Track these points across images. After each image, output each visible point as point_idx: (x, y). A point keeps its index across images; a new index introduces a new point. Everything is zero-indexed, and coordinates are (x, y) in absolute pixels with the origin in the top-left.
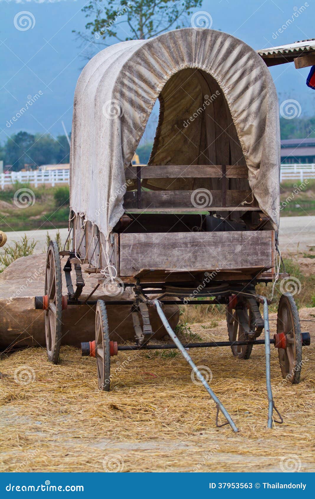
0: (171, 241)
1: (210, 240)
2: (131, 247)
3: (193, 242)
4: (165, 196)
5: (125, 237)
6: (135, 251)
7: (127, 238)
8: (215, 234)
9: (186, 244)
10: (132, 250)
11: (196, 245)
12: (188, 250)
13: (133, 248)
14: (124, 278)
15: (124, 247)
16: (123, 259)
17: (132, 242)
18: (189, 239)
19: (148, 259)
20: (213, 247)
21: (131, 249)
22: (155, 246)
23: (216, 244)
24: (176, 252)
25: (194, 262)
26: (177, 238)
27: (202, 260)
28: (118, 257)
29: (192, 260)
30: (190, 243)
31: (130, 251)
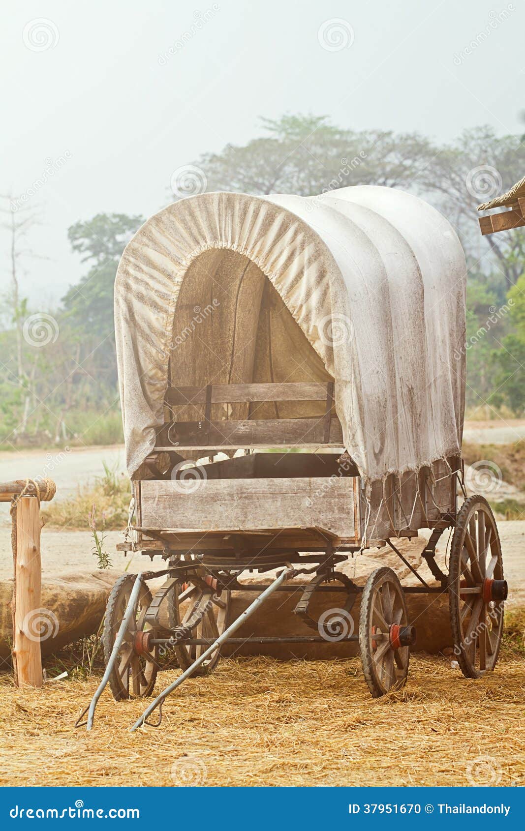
0: (211, 491)
1: (265, 490)
2: (157, 499)
3: (242, 493)
4: (243, 428)
5: (148, 485)
6: (162, 505)
7: (149, 487)
8: (271, 481)
9: (231, 495)
10: (157, 504)
11: (246, 497)
12: (235, 504)
13: (158, 501)
14: (148, 542)
15: (147, 499)
16: (145, 516)
17: (157, 493)
18: (235, 488)
19: (179, 517)
20: (270, 500)
21: (156, 502)
22: (189, 498)
23: (274, 495)
24: (218, 508)
25: (244, 521)
26: (218, 487)
27: (255, 518)
28: (139, 514)
29: (240, 519)
30: (238, 494)
31: (154, 505)
